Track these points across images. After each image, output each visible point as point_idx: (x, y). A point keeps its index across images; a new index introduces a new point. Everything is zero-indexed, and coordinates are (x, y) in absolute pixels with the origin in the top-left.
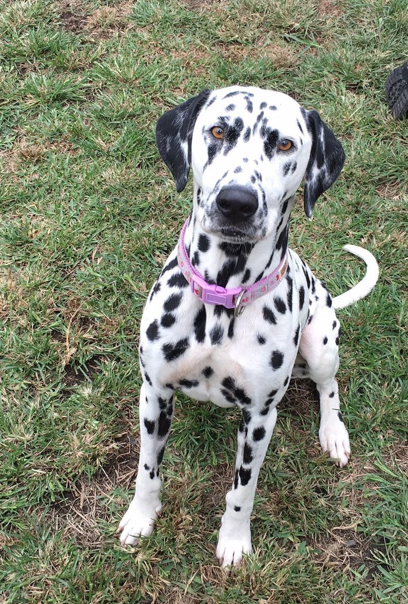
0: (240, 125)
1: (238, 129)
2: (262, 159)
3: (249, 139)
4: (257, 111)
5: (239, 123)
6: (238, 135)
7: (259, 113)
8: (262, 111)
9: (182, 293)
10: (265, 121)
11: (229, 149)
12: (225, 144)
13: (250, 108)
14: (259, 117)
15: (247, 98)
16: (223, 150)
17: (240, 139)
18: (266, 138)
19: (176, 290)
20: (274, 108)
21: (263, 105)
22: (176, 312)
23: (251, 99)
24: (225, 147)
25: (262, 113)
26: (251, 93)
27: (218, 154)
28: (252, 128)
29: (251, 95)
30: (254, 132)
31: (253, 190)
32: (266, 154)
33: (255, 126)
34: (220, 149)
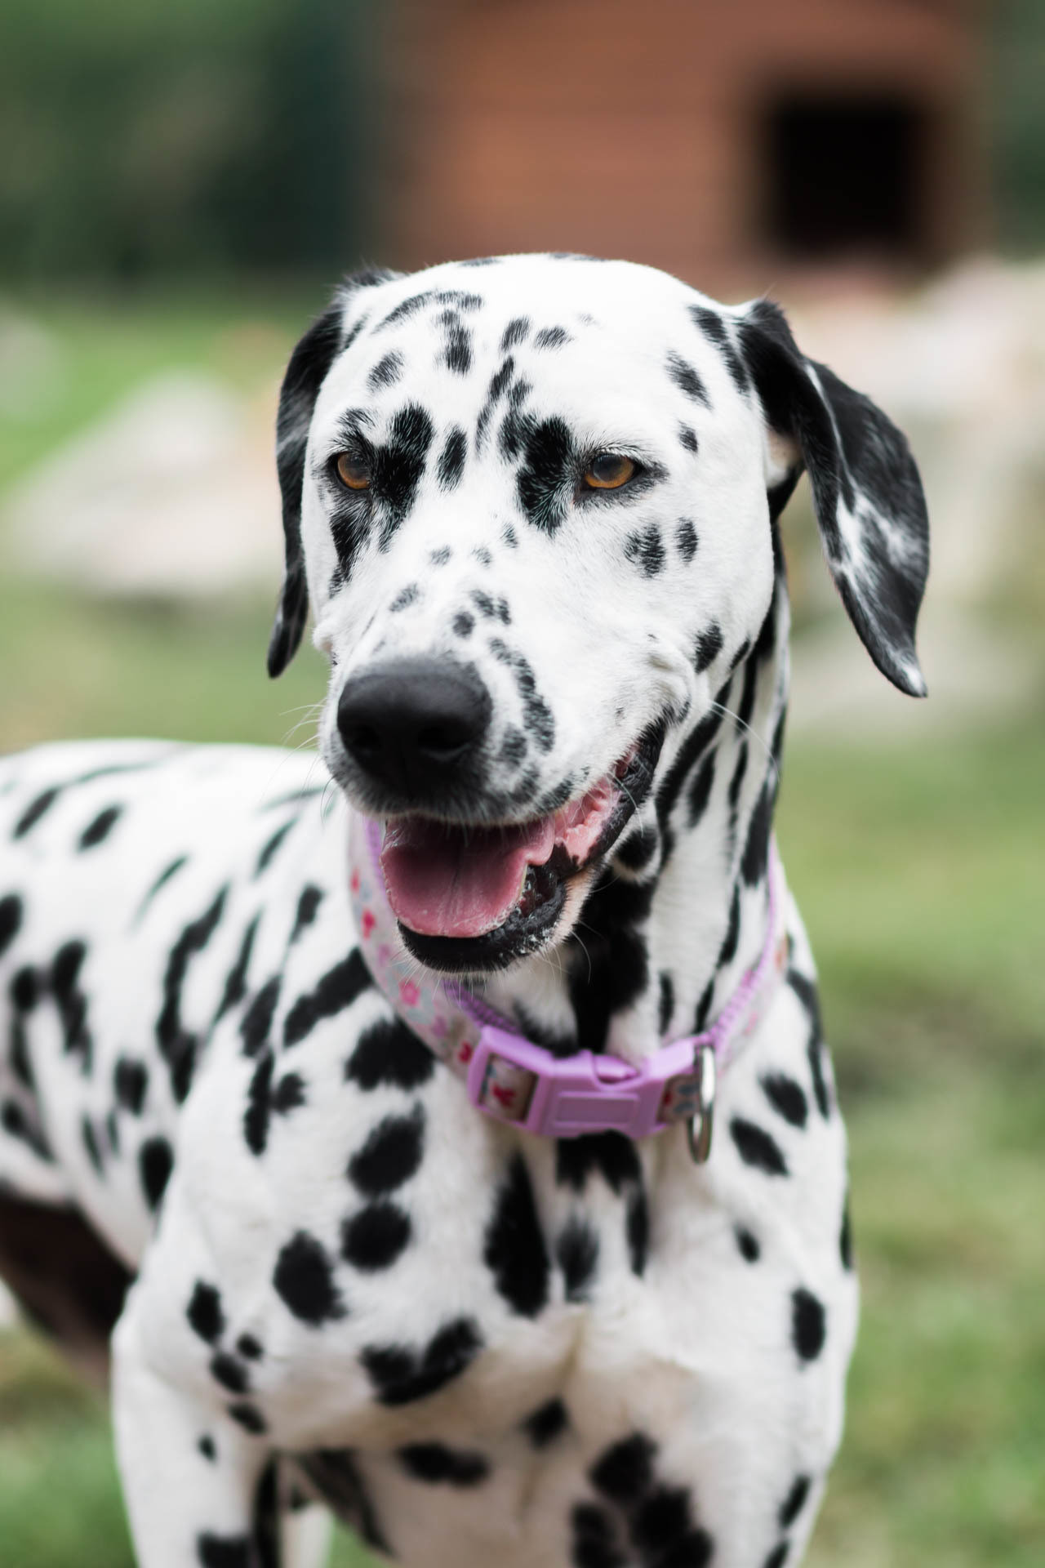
0: (415, 432)
1: (412, 447)
2: (511, 538)
3: (458, 473)
4: (486, 362)
5: (413, 425)
6: (419, 467)
7: (497, 367)
8: (506, 357)
9: (418, 1111)
10: (520, 392)
11: (395, 522)
12: (381, 513)
13: (459, 357)
14: (498, 384)
15: (449, 318)
16: (375, 534)
17: (428, 483)
18: (522, 454)
19: (389, 1101)
20: (554, 337)
21: (515, 331)
22: (410, 1196)
23: (468, 320)
24: (381, 523)
25: (509, 366)
26: (473, 292)
27: (363, 550)
28: (469, 429)
29: (471, 301)
30: (478, 445)
31: (456, 664)
32: (529, 516)
33: (483, 419)
34: (365, 531)
